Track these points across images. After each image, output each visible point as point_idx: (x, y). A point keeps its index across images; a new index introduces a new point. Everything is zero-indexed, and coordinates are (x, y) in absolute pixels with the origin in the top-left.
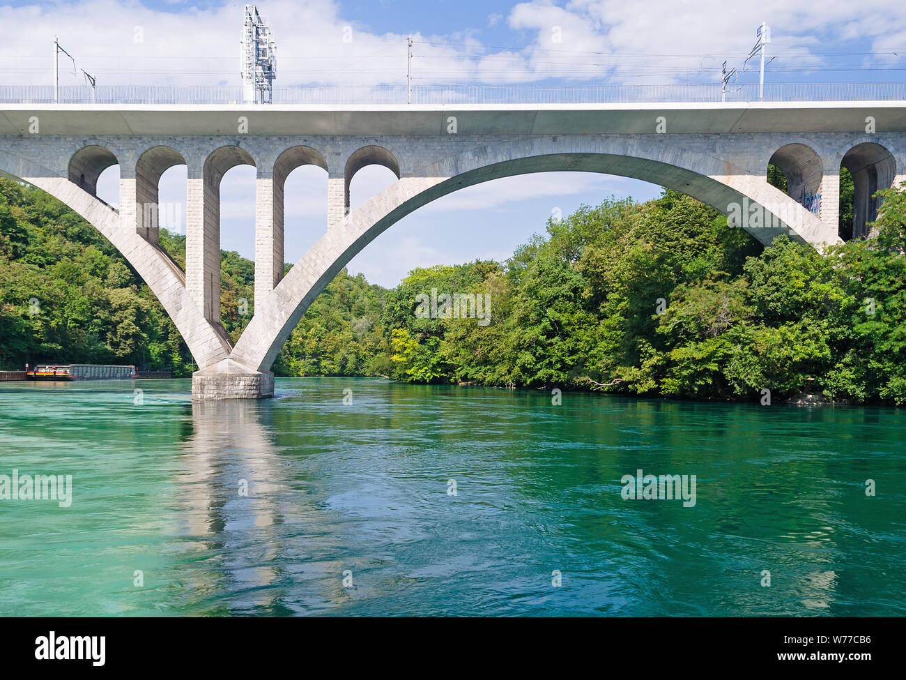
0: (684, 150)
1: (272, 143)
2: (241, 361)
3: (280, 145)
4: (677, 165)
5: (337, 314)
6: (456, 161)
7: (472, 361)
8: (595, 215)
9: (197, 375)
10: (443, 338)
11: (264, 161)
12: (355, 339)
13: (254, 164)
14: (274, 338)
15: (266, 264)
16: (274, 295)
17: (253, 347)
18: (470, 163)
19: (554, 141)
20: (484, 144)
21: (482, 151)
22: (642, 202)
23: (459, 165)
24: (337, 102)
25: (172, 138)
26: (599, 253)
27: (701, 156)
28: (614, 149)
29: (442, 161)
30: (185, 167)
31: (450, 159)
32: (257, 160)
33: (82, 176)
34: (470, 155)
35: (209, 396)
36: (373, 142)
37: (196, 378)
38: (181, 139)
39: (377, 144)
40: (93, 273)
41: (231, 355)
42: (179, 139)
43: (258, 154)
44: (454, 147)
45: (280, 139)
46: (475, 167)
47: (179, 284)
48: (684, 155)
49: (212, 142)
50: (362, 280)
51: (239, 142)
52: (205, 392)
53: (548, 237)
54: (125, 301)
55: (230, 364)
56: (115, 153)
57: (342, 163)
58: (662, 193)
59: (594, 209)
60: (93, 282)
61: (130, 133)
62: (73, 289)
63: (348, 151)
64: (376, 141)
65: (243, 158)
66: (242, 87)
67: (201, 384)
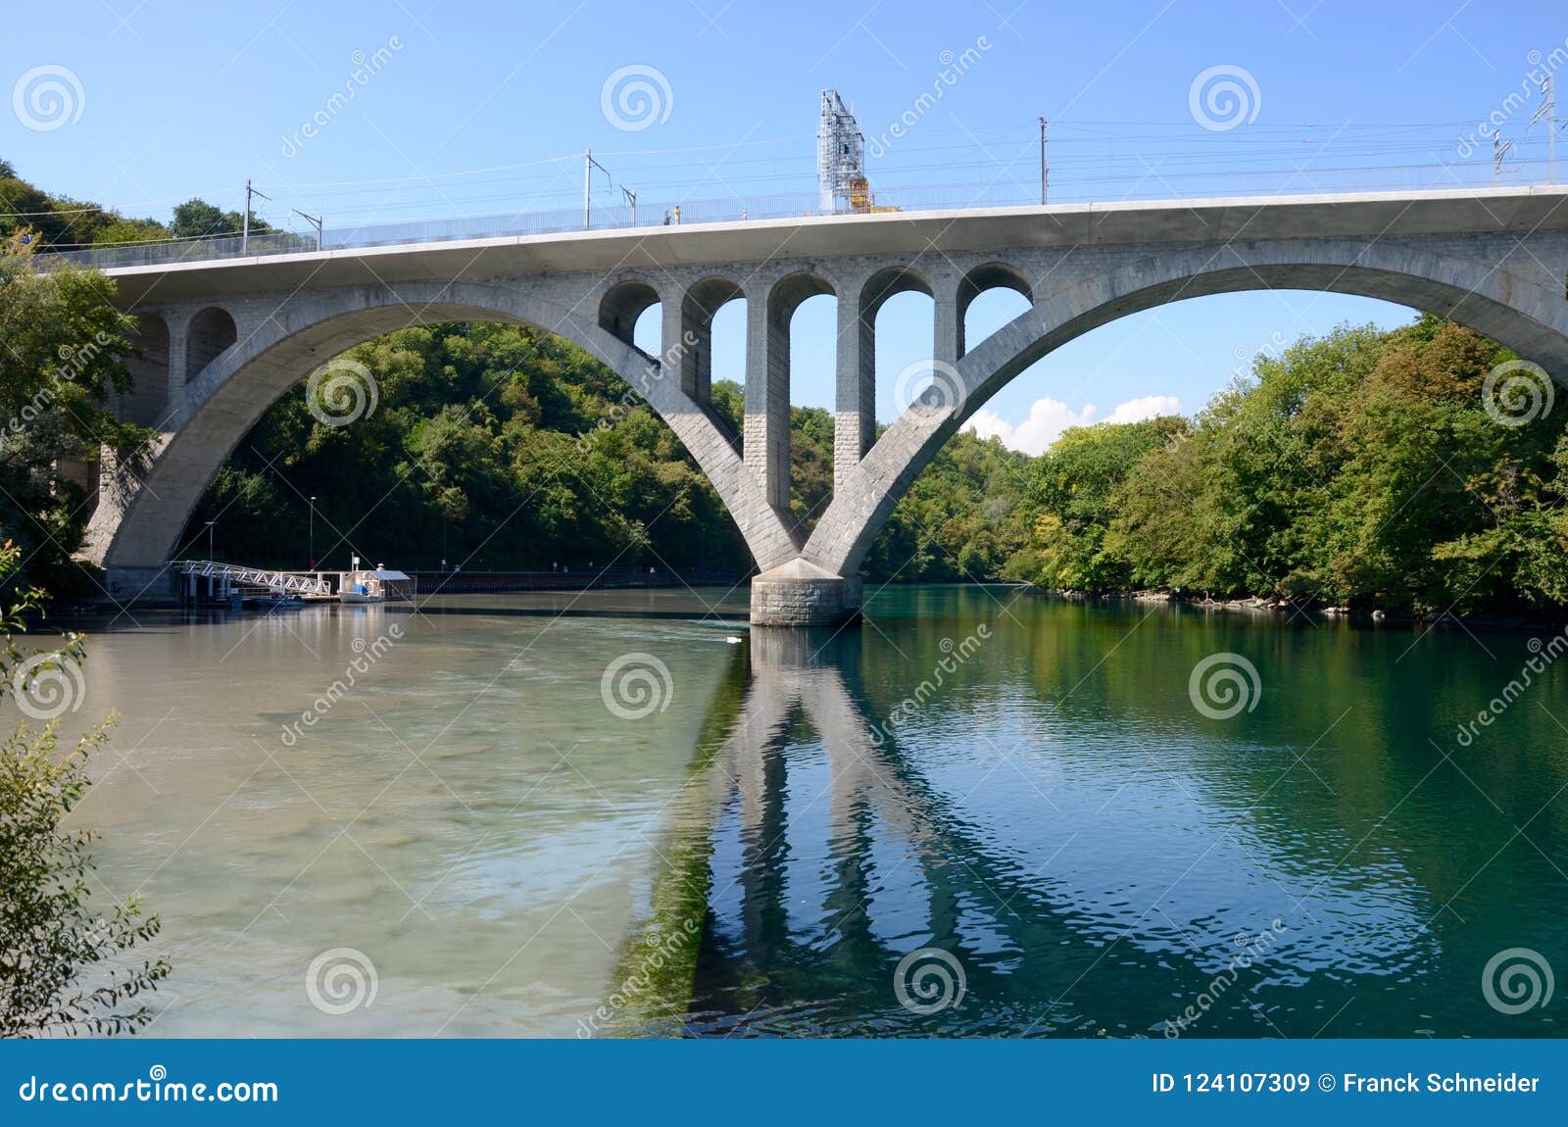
0: (1439, 256)
1: (857, 264)
2: (816, 562)
3: (868, 267)
4: (1431, 277)
5: (962, 493)
6: (1112, 280)
7: (1149, 559)
8: (1322, 350)
9: (758, 580)
10: (1107, 526)
11: (847, 287)
12: (988, 528)
13: (833, 293)
14: (861, 529)
15: (850, 428)
16: (859, 470)
17: (832, 543)
18: (1131, 281)
19: (1251, 248)
20: (1150, 255)
21: (1147, 264)
22: (1389, 329)
23: (1116, 285)
24: (944, 206)
25: (727, 266)
26: (1329, 404)
27: (1466, 265)
28: (1336, 256)
29: (1091, 280)
30: (745, 300)
31: (1105, 278)
32: (837, 288)
33: (617, 319)
34: (1130, 271)
35: (772, 609)
36: (994, 258)
37: (757, 583)
38: (738, 266)
39: (1000, 260)
40: (638, 443)
41: (804, 553)
42: (736, 266)
43: (839, 279)
44: (1109, 260)
45: (868, 258)
46: (1138, 286)
47: (736, 457)
48: (1442, 264)
49: (779, 267)
50: (997, 445)
51: (814, 266)
52: (768, 603)
53: (1256, 382)
54: (678, 479)
55: (801, 565)
56: (657, 288)
57: (952, 288)
58: (1418, 318)
59: (1318, 339)
60: (639, 456)
61: (675, 262)
62: (615, 465)
63: (960, 271)
64: (1000, 255)
65: (821, 286)
66: (818, 194)
67: (762, 593)
